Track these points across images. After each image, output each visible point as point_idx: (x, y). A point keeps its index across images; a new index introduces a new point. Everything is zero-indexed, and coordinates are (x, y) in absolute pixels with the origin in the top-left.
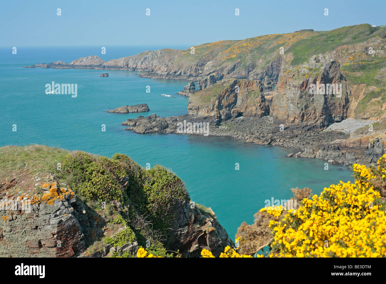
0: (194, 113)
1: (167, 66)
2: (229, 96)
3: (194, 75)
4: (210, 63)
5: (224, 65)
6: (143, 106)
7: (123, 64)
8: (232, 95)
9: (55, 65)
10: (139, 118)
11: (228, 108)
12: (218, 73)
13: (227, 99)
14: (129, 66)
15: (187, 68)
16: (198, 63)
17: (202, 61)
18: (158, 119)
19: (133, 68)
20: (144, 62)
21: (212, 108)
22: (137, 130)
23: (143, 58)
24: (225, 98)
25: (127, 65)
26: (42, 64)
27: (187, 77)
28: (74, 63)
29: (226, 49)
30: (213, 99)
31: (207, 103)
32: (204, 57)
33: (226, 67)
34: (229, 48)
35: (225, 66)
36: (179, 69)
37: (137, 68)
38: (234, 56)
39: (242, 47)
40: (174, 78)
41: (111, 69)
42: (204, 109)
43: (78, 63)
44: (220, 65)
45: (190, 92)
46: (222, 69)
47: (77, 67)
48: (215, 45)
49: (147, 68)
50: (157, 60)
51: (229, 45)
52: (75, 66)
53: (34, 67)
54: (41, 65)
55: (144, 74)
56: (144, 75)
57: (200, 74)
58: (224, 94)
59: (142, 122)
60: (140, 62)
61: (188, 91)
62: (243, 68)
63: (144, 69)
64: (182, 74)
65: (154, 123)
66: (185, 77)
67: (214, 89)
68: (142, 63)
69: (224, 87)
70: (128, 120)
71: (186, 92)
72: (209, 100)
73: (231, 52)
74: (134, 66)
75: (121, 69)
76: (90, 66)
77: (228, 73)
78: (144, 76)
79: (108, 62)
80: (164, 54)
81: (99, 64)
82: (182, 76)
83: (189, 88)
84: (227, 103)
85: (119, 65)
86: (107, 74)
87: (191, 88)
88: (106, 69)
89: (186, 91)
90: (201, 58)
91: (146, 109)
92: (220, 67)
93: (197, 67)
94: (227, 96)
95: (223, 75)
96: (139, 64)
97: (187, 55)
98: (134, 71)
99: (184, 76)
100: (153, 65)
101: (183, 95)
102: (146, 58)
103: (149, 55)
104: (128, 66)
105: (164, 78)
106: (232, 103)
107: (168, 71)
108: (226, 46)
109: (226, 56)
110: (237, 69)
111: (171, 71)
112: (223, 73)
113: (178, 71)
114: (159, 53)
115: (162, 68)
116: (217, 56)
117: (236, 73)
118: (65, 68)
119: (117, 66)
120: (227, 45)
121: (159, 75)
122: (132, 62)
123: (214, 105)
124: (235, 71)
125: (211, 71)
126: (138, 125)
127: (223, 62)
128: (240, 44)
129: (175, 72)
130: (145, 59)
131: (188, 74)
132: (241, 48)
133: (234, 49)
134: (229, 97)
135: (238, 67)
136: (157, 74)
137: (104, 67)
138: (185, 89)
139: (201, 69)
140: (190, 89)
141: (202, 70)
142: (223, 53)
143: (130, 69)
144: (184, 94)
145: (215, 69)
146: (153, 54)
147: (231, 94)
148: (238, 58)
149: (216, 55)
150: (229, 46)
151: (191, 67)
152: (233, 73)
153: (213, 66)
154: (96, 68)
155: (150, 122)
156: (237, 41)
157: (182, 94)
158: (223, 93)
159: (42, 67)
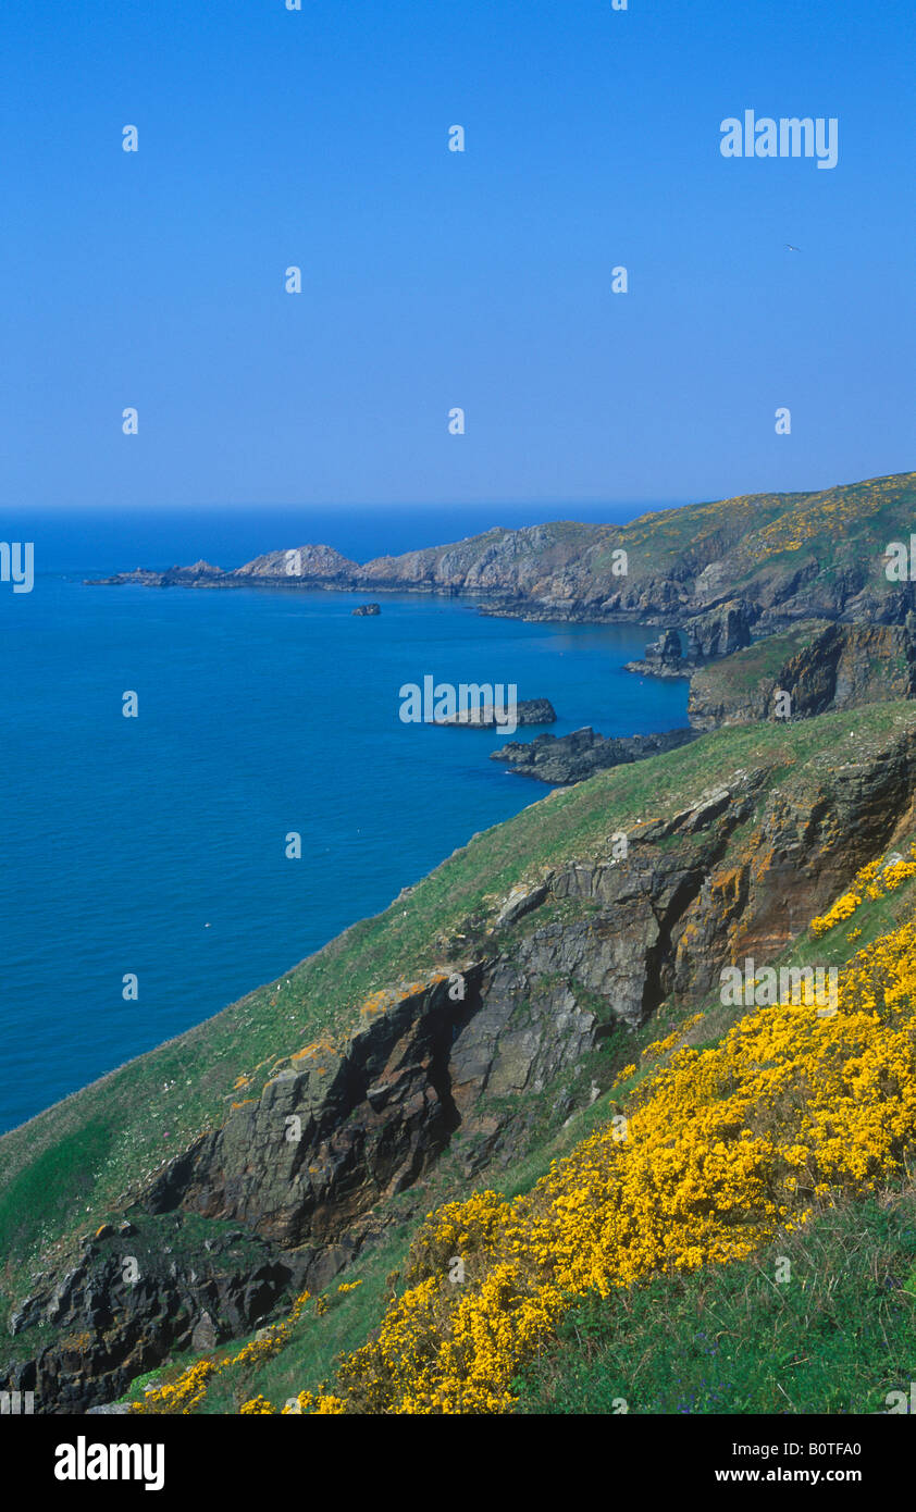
0: (708, 723)
1: (572, 580)
2: (811, 672)
3: (663, 609)
4: (712, 570)
5: (763, 575)
6: (537, 707)
7: (418, 574)
8: (821, 672)
9: (187, 575)
10: (542, 741)
11: (809, 710)
12: (743, 601)
13: (805, 683)
14: (436, 578)
15: (639, 586)
16: (674, 570)
17: (686, 564)
18: (597, 743)
19: (452, 587)
20: (489, 567)
21: (762, 709)
22: (543, 773)
23: (486, 553)
24: (801, 681)
25: (431, 576)
26: (141, 571)
27: (639, 614)
28: (253, 570)
29: (766, 524)
30: (764, 684)
31: (746, 696)
32: (692, 551)
33: (768, 582)
34: (779, 521)
35: (764, 578)
36: (612, 591)
37: (466, 584)
38: (794, 546)
39: (822, 516)
40: (597, 619)
41: (378, 590)
42: (738, 713)
43: (265, 569)
44: (749, 576)
45: (664, 662)
46: (756, 590)
47: (263, 583)
48: (729, 509)
49: (497, 587)
50: (532, 560)
51: (777, 509)
52: (255, 578)
53: (118, 583)
54: (138, 574)
55: (496, 608)
56: (498, 610)
57: (684, 604)
58: (796, 668)
59: (551, 753)
60: (476, 567)
61: (660, 660)
62: (824, 583)
63: (489, 589)
64: (623, 603)
65: (588, 755)
66: (634, 615)
67: (767, 653)
68: (482, 568)
69: (796, 648)
70: (510, 746)
71: (651, 664)
72: (754, 687)
73: (786, 534)
74: (456, 579)
75: (410, 590)
76: (305, 580)
77: (777, 602)
78: (496, 613)
79: (365, 566)
80: (552, 539)
81: (334, 573)
82: (621, 611)
83: (659, 651)
84: (807, 695)
85: (406, 574)
86: (374, 605)
87: (669, 651)
88: (362, 589)
89: (652, 659)
90: (683, 553)
91: (549, 716)
92: (749, 582)
93: (670, 583)
94: (805, 676)
95: (760, 609)
96: (472, 574)
97: (639, 542)
98: (457, 596)
99: (631, 612)
100: (517, 577)
101: (642, 672)
102: (496, 553)
103: (503, 543)
104: (432, 579)
105: (565, 617)
106: (821, 696)
107: (576, 596)
108: (765, 511)
109: (769, 547)
110: (804, 586)
111: (585, 595)
112: (759, 601)
113: (610, 597)
114: (538, 535)
115: (558, 586)
116: (735, 545)
117: (802, 602)
118: (222, 584)
119: (398, 581)
120: (768, 510)
121: (547, 610)
122: (447, 566)
123: (769, 700)
124: (798, 596)
125: (720, 596)
126: (539, 761)
127: (761, 567)
128: (812, 506)
129: (600, 601)
130: (493, 555)
131: (643, 605)
132: (817, 518)
133: (795, 523)
134: (812, 676)
135: (808, 580)
136: (541, 607)
137: (354, 583)
138: (650, 653)
139: (684, 588)
140: (663, 655)
141: (686, 593)
142: (758, 536)
143: (440, 590)
144: (647, 668)
145: (733, 588)
146: (519, 540)
147: (816, 668)
148: (809, 550)
149: (733, 543)
150: (775, 512)
151: (653, 584)
152: (791, 601)
153: (723, 580)
154: (329, 587)
155: (574, 751)
156: (803, 494)
157: (639, 669)
158: (794, 664)
159: (147, 582)
